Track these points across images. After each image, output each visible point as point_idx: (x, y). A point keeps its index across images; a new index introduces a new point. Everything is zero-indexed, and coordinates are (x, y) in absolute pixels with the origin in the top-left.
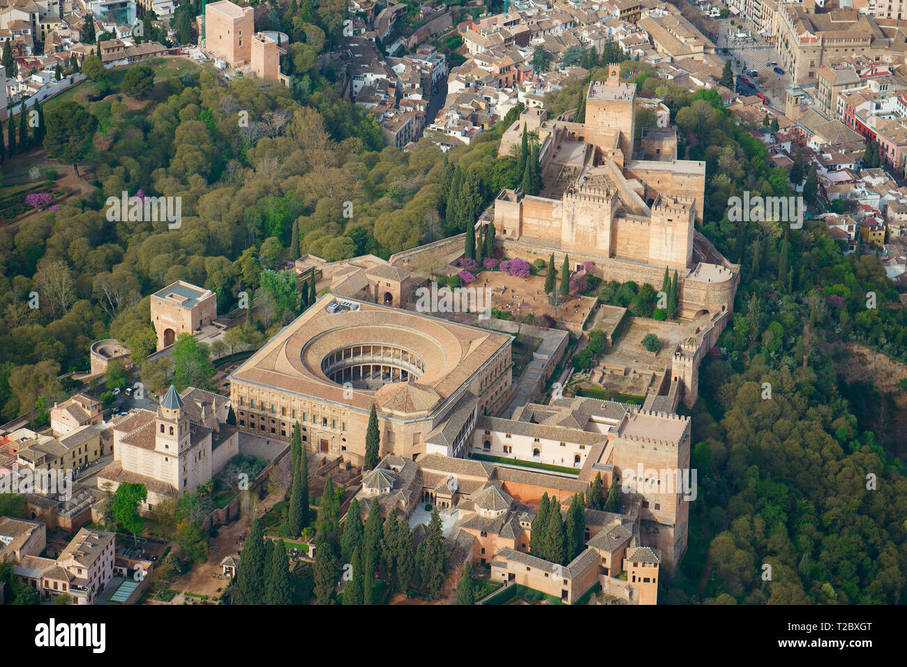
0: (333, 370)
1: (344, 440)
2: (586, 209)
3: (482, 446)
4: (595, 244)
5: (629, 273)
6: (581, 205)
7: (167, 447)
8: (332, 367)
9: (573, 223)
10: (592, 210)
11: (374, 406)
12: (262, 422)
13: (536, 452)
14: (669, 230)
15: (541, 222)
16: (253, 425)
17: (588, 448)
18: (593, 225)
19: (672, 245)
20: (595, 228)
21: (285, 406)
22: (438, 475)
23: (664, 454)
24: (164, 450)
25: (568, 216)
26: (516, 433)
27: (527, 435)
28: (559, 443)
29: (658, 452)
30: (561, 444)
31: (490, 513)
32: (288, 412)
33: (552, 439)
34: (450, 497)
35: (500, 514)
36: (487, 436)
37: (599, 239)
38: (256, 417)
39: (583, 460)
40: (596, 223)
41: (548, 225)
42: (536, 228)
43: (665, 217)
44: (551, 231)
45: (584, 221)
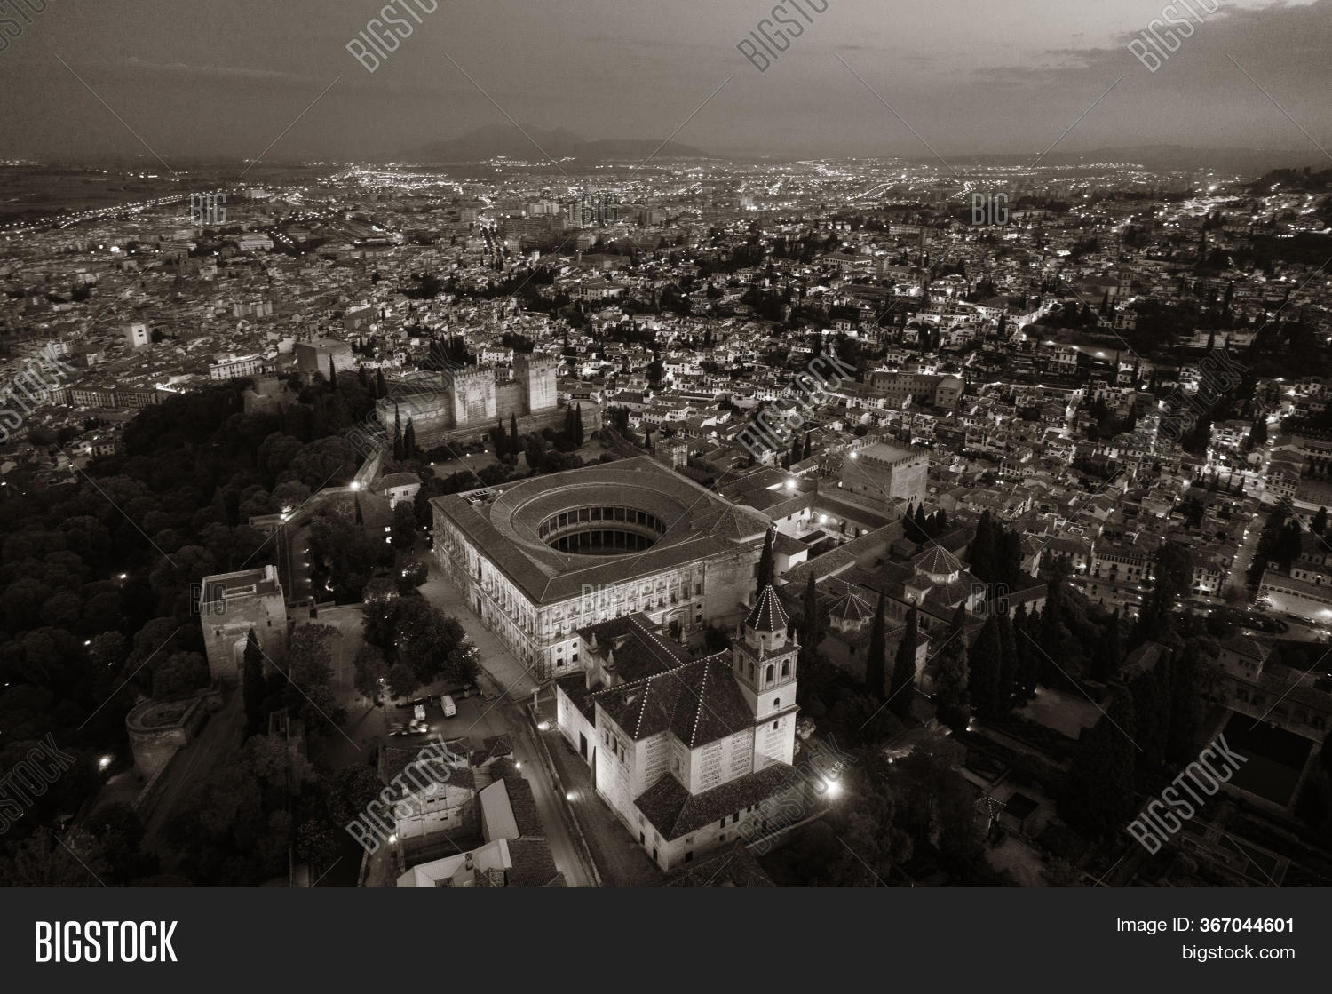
1: (699, 607)
2: (473, 384)
4: (485, 414)
6: (469, 382)
9: (465, 402)
10: (479, 383)
14: (543, 379)
15: (429, 415)
18: (481, 397)
19: (546, 392)
20: (483, 400)
24: (772, 711)
25: (459, 397)
37: (488, 409)
40: (484, 395)
41: (434, 415)
42: (424, 422)
43: (539, 369)
44: (437, 420)
45: (474, 396)
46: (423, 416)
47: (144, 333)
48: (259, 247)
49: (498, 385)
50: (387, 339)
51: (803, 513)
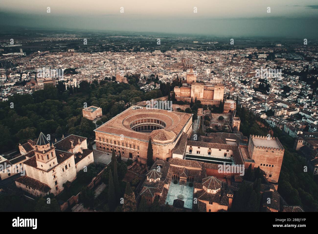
0: (134, 127)
1: (138, 153)
2: (197, 88)
3: (189, 152)
4: (199, 96)
5: (209, 103)
6: (196, 87)
7: (42, 166)
8: (134, 126)
9: (194, 92)
10: (199, 88)
11: (150, 139)
12: (107, 147)
13: (209, 153)
14: (219, 91)
15: (185, 93)
16: (104, 148)
17: (230, 151)
18: (199, 92)
19: (220, 95)
20: (200, 93)
21: (115, 140)
22: (179, 168)
23: (277, 154)
24: (41, 168)
25: (193, 90)
26: (202, 146)
27: (206, 147)
28: (219, 149)
29: (274, 153)
30: (219, 150)
31: (213, 191)
32: (117, 143)
33: (216, 148)
34: (186, 178)
35: (218, 191)
36: (191, 148)
37: (200, 95)
38: (105, 145)
39: (228, 155)
40: (200, 91)
41: (187, 93)
42: (184, 94)
43: (218, 88)
44: (188, 95)
45: (197, 91)
46: (184, 93)
47: (210, 71)
48: (262, 57)
49: (205, 90)
50: (252, 81)
51: (228, 151)
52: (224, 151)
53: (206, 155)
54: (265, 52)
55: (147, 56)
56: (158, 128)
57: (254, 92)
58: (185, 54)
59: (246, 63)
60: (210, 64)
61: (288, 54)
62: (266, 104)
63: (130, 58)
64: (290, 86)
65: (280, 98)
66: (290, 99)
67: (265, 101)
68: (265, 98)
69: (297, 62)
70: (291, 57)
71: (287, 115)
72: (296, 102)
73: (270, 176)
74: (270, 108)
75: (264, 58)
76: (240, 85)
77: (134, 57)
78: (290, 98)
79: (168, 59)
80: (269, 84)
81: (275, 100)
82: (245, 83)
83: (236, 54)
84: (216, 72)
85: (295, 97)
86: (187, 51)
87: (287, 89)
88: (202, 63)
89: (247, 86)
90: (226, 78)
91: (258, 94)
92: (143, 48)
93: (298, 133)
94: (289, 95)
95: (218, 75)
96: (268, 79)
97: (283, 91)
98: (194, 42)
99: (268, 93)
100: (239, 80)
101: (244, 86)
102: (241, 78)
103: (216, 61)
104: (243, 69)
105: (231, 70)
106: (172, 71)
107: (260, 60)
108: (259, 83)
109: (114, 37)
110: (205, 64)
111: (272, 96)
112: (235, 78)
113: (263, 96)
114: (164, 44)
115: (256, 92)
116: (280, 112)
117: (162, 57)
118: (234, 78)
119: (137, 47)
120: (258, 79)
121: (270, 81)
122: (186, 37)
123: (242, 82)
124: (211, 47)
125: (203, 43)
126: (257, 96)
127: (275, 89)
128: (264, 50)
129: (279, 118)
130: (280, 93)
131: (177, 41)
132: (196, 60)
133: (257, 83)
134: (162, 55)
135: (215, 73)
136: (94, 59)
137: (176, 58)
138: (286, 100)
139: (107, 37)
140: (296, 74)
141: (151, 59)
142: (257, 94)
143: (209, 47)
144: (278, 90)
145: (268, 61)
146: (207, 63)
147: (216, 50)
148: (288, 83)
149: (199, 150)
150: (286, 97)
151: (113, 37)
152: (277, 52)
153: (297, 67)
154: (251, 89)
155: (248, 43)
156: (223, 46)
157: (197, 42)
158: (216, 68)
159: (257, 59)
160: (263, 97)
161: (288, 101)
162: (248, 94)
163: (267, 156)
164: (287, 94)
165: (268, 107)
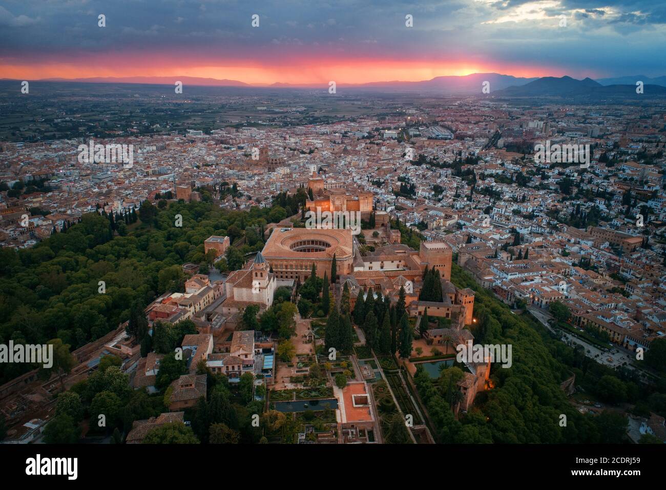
6: (336, 197)
9: (334, 204)
13: (382, 267)
14: (366, 201)
17: (403, 261)
19: (367, 206)
25: (332, 202)
27: (377, 261)
28: (391, 262)
29: (444, 253)
33: (389, 261)
37: (343, 208)
39: (400, 266)
43: (365, 197)
45: (338, 203)
49: (347, 200)
50: (389, 181)
51: (400, 261)
52: (396, 263)
53: (379, 269)
54: (392, 128)
55: (178, 143)
56: (320, 250)
57: (394, 197)
58: (253, 135)
59: (367, 149)
60: (310, 153)
61: (428, 128)
62: (415, 214)
63: (145, 151)
64: (441, 185)
65: (431, 204)
66: (445, 204)
67: (412, 210)
68: (411, 205)
69: (444, 143)
70: (434, 133)
71: (444, 226)
72: (453, 207)
73: (443, 276)
74: (421, 219)
75: (394, 138)
76: (373, 189)
77: (154, 148)
78: (444, 202)
79: (225, 148)
80: (413, 184)
81: (426, 207)
82: (378, 184)
83: (346, 133)
84: (327, 170)
85: (451, 200)
86: (255, 129)
87: (438, 190)
88: (296, 152)
89: (383, 190)
90: (345, 179)
91: (402, 200)
92: (158, 125)
93: (460, 246)
94: (443, 198)
95: (331, 174)
96: (411, 176)
97: (433, 193)
98: (259, 108)
99: (414, 197)
100: (368, 181)
101: (378, 190)
102: (371, 177)
103: (317, 148)
104: (368, 160)
105: (350, 163)
106: (250, 173)
107: (388, 141)
108: (399, 183)
109: (72, 99)
110: (301, 156)
111: (420, 202)
112: (361, 179)
113: (409, 203)
114: (199, 115)
115: (397, 197)
116: (435, 223)
117: (211, 145)
118: (359, 177)
119: (140, 123)
120: (396, 178)
121: (414, 180)
122: (238, 98)
123: (374, 183)
124: (295, 118)
125: (277, 110)
126: (400, 203)
127: (423, 190)
128: (390, 123)
129: (435, 230)
130: (431, 196)
131: (223, 107)
132: (281, 148)
133: (397, 184)
134: (209, 140)
135: (325, 171)
136: (65, 156)
137: (242, 145)
138: (440, 205)
139: (52, 100)
140: (445, 165)
141: (192, 150)
142: (400, 200)
143: (291, 117)
144: (426, 191)
145: (402, 143)
146: (303, 153)
147: (306, 124)
148: (439, 181)
149: (371, 265)
150: (439, 200)
151: (67, 99)
152: (412, 126)
153: (447, 155)
154: (389, 193)
155: (360, 108)
156: (317, 114)
157: (265, 108)
158: (322, 161)
159: (384, 141)
160: (409, 205)
161: (442, 206)
162: (388, 202)
163: (439, 256)
164: (440, 197)
165: (417, 216)
